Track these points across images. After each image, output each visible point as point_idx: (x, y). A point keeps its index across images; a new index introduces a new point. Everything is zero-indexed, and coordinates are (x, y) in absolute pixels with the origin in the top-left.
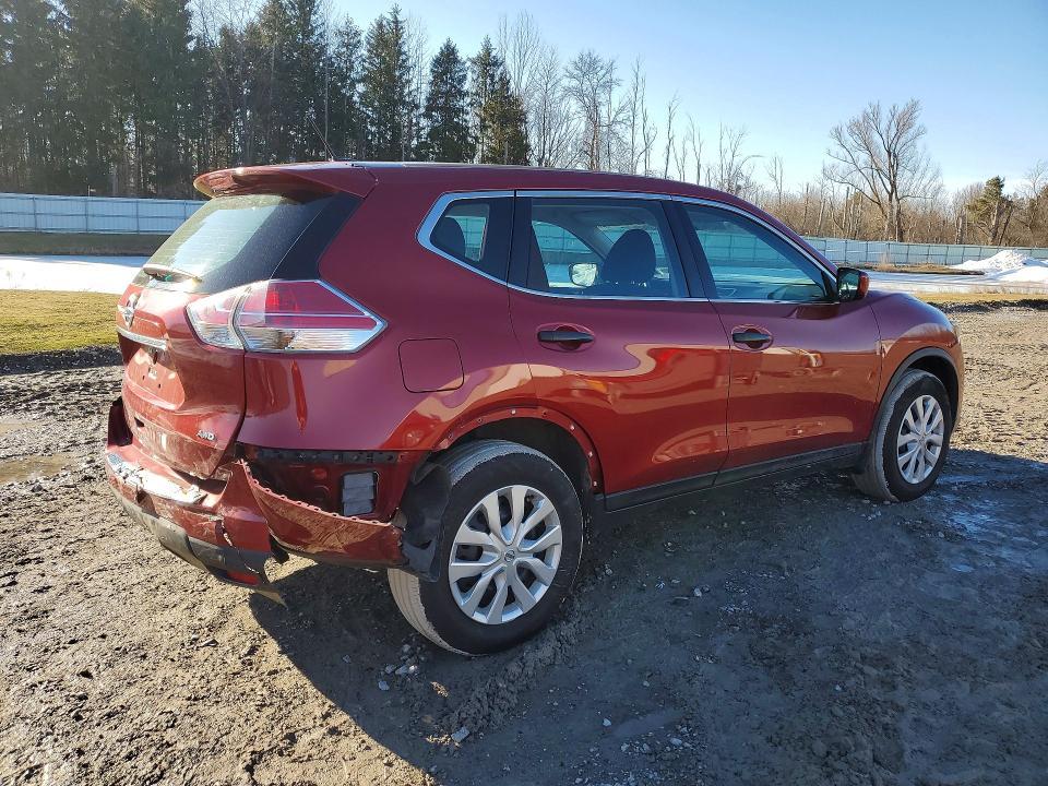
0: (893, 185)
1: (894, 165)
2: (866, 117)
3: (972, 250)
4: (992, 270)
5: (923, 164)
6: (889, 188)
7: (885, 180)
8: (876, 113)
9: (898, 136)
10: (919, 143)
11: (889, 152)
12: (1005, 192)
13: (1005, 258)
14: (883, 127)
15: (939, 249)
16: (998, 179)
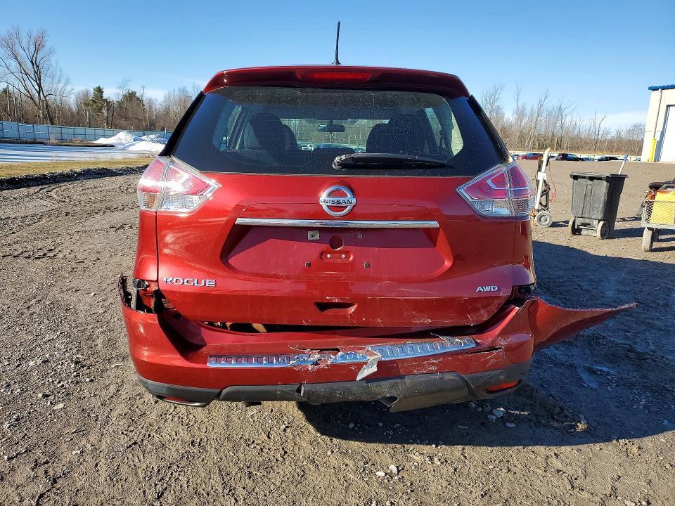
0: (40, 86)
1: (37, 72)
2: (10, 35)
3: (99, 131)
4: (119, 144)
5: (58, 73)
6: (37, 88)
7: (33, 82)
8: (18, 34)
9: (37, 51)
10: (53, 59)
11: (32, 62)
12: (105, 96)
13: (122, 137)
14: (24, 44)
15: (80, 130)
16: (99, 88)
